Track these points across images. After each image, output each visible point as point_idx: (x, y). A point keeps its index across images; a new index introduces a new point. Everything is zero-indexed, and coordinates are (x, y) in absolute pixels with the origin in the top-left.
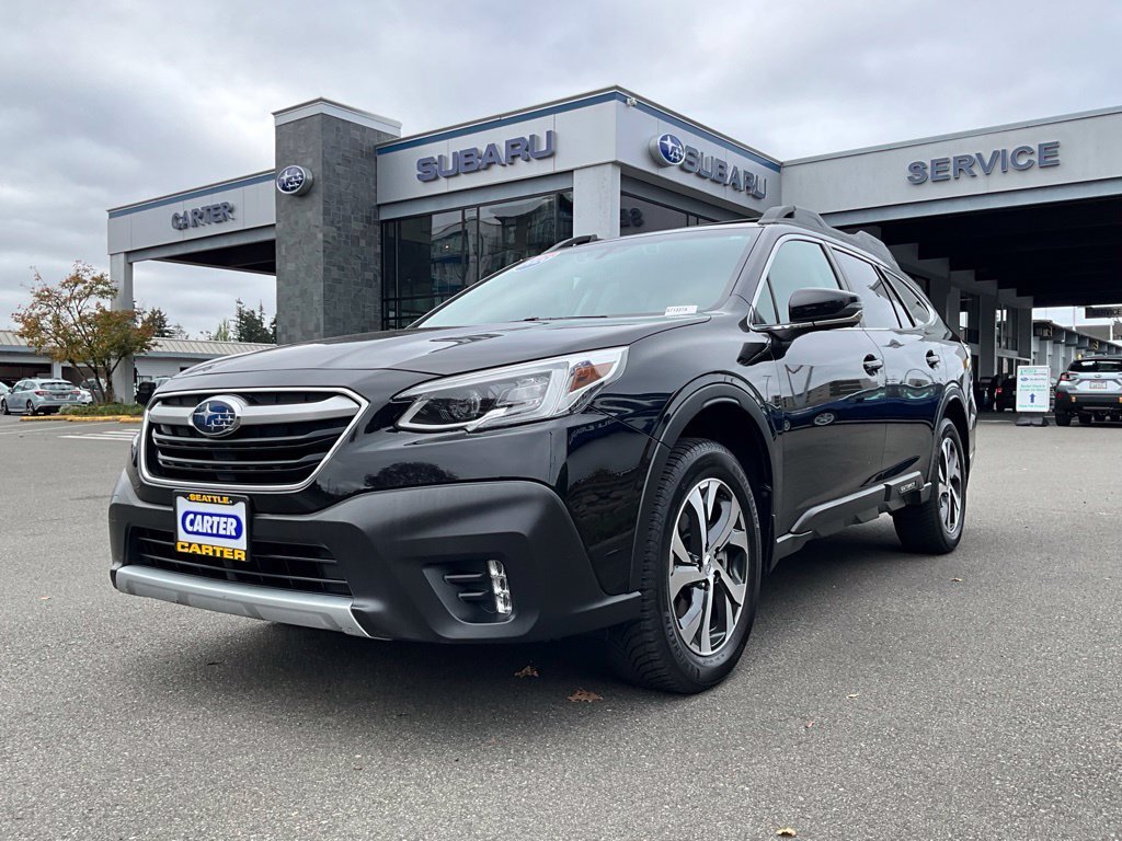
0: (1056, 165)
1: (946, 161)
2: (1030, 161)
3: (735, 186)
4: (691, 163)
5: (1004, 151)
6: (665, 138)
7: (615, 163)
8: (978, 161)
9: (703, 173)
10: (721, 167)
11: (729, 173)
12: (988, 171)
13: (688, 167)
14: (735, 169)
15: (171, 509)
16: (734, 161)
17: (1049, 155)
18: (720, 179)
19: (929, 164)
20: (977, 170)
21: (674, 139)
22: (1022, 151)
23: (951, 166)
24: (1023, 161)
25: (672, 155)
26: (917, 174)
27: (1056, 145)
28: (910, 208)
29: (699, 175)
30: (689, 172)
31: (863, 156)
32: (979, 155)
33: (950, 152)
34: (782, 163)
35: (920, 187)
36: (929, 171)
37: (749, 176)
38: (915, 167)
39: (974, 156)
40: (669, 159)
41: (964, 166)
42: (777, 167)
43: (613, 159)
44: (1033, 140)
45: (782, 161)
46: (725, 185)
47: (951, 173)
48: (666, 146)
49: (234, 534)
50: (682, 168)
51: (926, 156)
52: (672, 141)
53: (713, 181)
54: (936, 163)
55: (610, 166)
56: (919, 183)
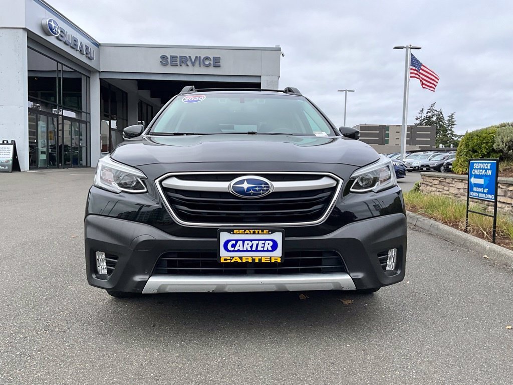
0: (219, 66)
1: (176, 57)
2: (210, 63)
3: (81, 52)
4: (61, 36)
5: (200, 57)
6: (50, 21)
7: (25, 29)
8: (189, 60)
9: (67, 42)
10: (75, 41)
11: (79, 44)
12: (193, 64)
13: (60, 38)
14: (81, 43)
15: (216, 240)
16: (81, 39)
17: (217, 62)
18: (74, 47)
19: (169, 57)
20: (189, 63)
21: (55, 22)
22: (207, 58)
23: (178, 60)
24: (207, 63)
25: (54, 31)
26: (164, 60)
27: (219, 58)
28: (161, 75)
29: (65, 43)
30: (61, 40)
31: (141, 48)
32: (190, 57)
33: (178, 53)
34: (100, 44)
35: (165, 66)
36: (169, 60)
37: (87, 48)
38: (164, 58)
39: (188, 57)
40: (53, 32)
41: (184, 60)
42: (98, 45)
43: (24, 27)
44: (211, 54)
45: (100, 43)
46: (77, 50)
47: (178, 63)
48: (51, 25)
49: (270, 249)
50: (57, 38)
51: (169, 53)
52: (54, 23)
53: (72, 47)
54: (172, 57)
55: (22, 30)
56: (165, 65)
